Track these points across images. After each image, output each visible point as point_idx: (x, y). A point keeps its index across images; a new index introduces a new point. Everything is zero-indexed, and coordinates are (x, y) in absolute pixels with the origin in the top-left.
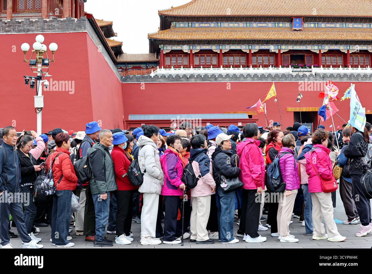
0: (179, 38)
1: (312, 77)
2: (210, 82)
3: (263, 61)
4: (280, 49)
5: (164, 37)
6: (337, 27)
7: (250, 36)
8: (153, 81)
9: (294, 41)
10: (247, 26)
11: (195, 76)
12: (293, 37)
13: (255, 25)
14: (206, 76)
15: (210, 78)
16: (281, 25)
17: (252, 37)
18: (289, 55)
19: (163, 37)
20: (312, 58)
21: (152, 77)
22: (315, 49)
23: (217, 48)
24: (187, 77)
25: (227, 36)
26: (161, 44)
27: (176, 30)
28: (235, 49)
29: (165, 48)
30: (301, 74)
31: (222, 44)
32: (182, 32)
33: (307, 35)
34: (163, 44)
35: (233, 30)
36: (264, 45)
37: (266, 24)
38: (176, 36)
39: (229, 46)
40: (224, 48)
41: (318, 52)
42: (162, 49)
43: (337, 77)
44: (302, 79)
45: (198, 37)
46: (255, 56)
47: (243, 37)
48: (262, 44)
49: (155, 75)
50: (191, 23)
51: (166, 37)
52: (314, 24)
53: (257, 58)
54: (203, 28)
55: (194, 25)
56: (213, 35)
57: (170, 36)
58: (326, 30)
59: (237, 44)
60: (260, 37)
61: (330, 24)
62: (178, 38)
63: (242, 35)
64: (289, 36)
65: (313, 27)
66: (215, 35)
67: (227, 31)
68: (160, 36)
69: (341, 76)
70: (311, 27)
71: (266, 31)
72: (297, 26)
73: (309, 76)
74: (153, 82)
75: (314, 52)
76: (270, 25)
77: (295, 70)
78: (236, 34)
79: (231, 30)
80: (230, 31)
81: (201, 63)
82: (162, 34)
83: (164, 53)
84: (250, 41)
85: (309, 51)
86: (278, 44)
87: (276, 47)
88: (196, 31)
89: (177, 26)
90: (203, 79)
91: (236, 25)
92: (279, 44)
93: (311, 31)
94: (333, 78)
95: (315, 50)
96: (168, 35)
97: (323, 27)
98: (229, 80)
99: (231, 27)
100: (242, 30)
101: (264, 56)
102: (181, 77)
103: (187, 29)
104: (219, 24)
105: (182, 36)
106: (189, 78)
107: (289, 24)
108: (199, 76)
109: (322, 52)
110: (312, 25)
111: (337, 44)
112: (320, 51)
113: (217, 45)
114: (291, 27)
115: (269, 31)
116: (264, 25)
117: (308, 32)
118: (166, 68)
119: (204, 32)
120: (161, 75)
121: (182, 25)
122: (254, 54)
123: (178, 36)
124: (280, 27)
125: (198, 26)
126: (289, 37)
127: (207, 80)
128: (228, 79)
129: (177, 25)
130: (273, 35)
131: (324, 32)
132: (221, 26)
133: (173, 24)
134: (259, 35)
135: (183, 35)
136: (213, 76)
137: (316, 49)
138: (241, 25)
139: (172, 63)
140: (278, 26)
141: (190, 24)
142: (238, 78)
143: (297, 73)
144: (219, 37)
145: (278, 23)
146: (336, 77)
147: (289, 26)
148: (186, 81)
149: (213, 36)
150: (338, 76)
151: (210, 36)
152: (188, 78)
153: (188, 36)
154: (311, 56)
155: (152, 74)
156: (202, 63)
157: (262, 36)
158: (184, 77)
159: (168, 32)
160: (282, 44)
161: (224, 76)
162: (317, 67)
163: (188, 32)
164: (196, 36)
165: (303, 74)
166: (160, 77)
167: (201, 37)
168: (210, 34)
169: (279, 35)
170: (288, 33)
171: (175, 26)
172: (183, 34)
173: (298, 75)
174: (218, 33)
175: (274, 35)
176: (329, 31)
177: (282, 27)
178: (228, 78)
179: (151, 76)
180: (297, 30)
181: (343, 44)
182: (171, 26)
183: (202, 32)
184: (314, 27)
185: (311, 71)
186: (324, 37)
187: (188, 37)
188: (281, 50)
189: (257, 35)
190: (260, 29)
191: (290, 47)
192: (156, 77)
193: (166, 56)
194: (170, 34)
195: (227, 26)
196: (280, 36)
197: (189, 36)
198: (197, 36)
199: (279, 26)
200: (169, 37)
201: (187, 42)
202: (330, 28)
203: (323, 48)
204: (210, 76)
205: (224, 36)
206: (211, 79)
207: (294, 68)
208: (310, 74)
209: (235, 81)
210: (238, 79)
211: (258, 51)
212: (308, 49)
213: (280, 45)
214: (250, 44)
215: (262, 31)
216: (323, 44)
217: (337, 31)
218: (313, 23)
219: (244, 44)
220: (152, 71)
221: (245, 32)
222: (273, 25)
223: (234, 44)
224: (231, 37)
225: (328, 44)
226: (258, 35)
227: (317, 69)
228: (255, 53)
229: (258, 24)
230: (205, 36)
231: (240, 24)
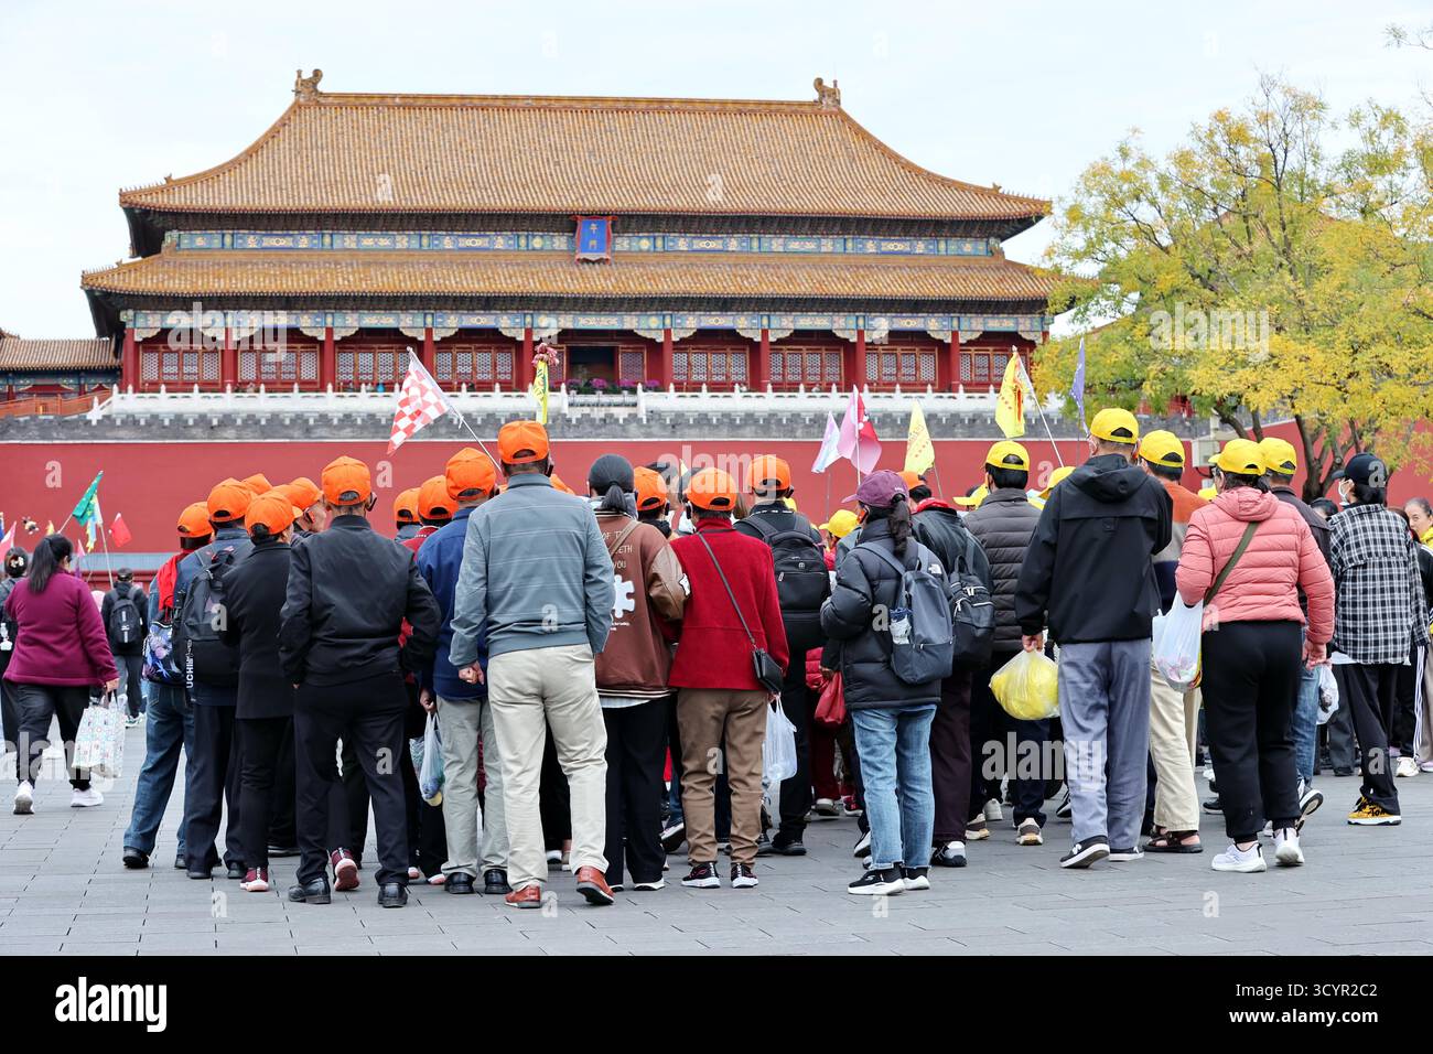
0: (188, 287)
1: (635, 424)
2: (288, 440)
3: (474, 368)
4: (529, 326)
5: (135, 284)
6: (730, 249)
7: (428, 280)
8: (95, 437)
9: (578, 298)
10: (421, 245)
11: (239, 422)
12: (574, 285)
13: (447, 242)
14: (275, 418)
15: (287, 427)
16: (537, 243)
17: (434, 284)
18: (564, 346)
19: (132, 282)
20: (643, 360)
21: (94, 423)
22: (649, 325)
23: (318, 323)
24: (211, 421)
25: (349, 281)
26: (126, 309)
27: (180, 259)
28: (379, 326)
29: (141, 322)
30: (598, 413)
31: (335, 309)
32: (200, 264)
33: (623, 277)
34: (135, 309)
35: (374, 259)
36: (477, 312)
37: (487, 240)
38: (177, 282)
39: (356, 316)
40: (339, 321)
41: (660, 339)
42: (129, 326)
43: (722, 423)
44: (599, 431)
45: (253, 285)
46: (449, 349)
47: (403, 285)
48: (468, 310)
49: (104, 416)
50: (233, 235)
51: (144, 282)
52: (652, 239)
53: (455, 359)
54: (273, 252)
55: (240, 241)
56: (303, 278)
57: (158, 279)
58: (694, 260)
59: (385, 309)
60: (463, 287)
61: (709, 239)
62: (183, 286)
63: (401, 278)
64: (562, 283)
65: (648, 251)
66: (309, 278)
67: (352, 264)
68: (124, 280)
69: (735, 420)
70: (641, 251)
71: (485, 265)
72: (593, 246)
73: (625, 420)
74: (95, 442)
75: (645, 338)
76: (500, 242)
77: (581, 399)
78: (382, 274)
79: (368, 259)
80: (363, 264)
81: (261, 373)
82: (130, 271)
83: (138, 338)
84: (430, 300)
85: (628, 336)
86: (523, 309)
87: (517, 320)
88: (246, 264)
89: (182, 246)
90: (264, 432)
91: (384, 242)
92: (529, 309)
93: (642, 265)
94: (707, 428)
95: (650, 329)
96: (150, 277)
97: (681, 249)
98: (351, 434)
99: (367, 250)
100: (403, 259)
101: (479, 350)
102: (191, 422)
103: (219, 257)
104: (327, 240)
105: (197, 283)
106: (219, 426)
107: (564, 239)
108: (251, 420)
109: (675, 338)
110: (645, 244)
111: (726, 311)
112: (668, 333)
113: (316, 311)
114: (571, 252)
115: (496, 264)
116: (479, 242)
117: (630, 267)
118: (143, 392)
119: (274, 265)
120: (124, 416)
121: (200, 242)
122: (444, 345)
123: (186, 279)
124: (534, 249)
125: (255, 246)
126: (560, 284)
127: (277, 435)
128: (348, 430)
129: (185, 242)
130: (505, 279)
131: (685, 268)
132: (332, 245)
133: (171, 237)
134: (460, 277)
135: (203, 279)
136: (300, 421)
137: (653, 326)
138: (403, 241)
139: (163, 374)
140: (527, 246)
141: (228, 240)
142: (383, 426)
143: (586, 410)
144: (321, 285)
145: (527, 237)
146: (717, 426)
147: (564, 247)
148: (209, 438)
149: (304, 283)
150: (725, 420)
151: (292, 281)
152: (212, 428)
153: (219, 282)
154: (638, 351)
155: (95, 415)
156: (267, 373)
157: (470, 282)
158: (201, 424)
159: (152, 264)
160: (539, 310)
161: (335, 422)
162: (656, 390)
163: (219, 264)
164: (245, 280)
165: (606, 415)
166: (118, 423)
167: (262, 284)
168: (292, 274)
169: (528, 279)
170: (559, 273)
171: (178, 245)
172: (202, 274)
173: (585, 419)
174: (322, 271)
175: (510, 278)
176: (702, 265)
177: (542, 249)
178: (351, 426)
179: (90, 421)
180: (593, 259)
181: (748, 311)
182: (164, 245)
183: (266, 265)
184: (652, 249)
185: (635, 405)
186: (682, 285)
187: (216, 285)
188: (535, 331)
189: (452, 278)
190: (463, 259)
191: (569, 321)
192: (107, 422)
193: (146, 350)
194: (157, 274)
195: (353, 246)
196: (531, 281)
197: (222, 280)
198: (250, 282)
199: (530, 248)
200: (152, 282)
201: (215, 303)
202: (706, 255)
203: (679, 324)
204: (287, 422)
205: (341, 283)
206: (291, 432)
207: (579, 392)
208: (630, 415)
209: (373, 438)
210: (381, 430)
211: (456, 333)
212: (627, 326)
213: (532, 315)
214: (430, 309)
215: (473, 263)
216: (678, 311)
217: (729, 266)
218: (648, 237)
219: (407, 309)
220: (96, 400)
221: (413, 267)
222: (511, 242)
223: (373, 309)
224: (364, 286)
225: (694, 311)
226: (455, 277)
227: (656, 397)
228: (444, 340)
229: (460, 240)
230: (276, 280)
231: (398, 238)
